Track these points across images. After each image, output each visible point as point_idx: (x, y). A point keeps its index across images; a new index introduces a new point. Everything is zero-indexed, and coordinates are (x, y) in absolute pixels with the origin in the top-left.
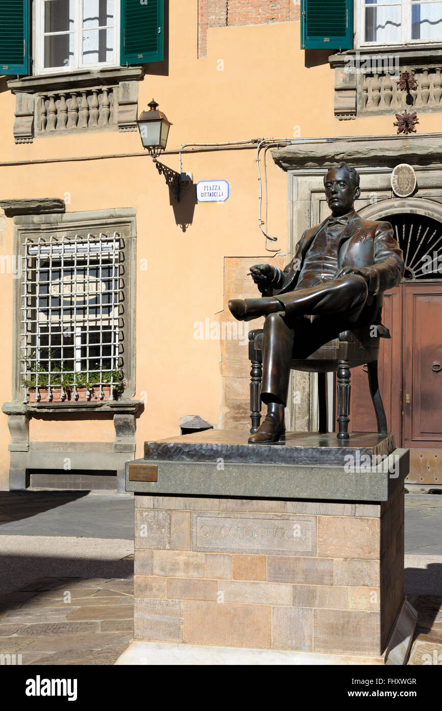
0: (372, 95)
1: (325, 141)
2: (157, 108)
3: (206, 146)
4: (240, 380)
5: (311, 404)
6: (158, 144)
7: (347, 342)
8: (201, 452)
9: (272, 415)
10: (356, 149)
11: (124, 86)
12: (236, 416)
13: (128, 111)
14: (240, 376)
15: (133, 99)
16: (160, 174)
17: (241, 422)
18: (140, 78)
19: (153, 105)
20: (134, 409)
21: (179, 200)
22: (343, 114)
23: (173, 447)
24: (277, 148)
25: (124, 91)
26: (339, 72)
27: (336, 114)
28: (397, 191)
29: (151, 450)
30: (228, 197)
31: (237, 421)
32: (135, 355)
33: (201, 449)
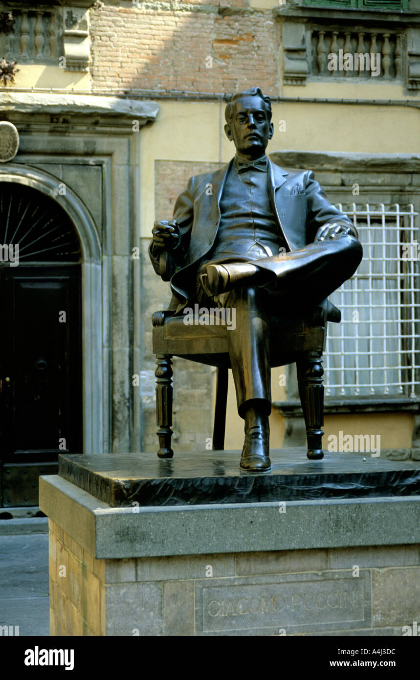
8: (201, 490)
23: (158, 486)
29: (125, 492)
33: (201, 485)
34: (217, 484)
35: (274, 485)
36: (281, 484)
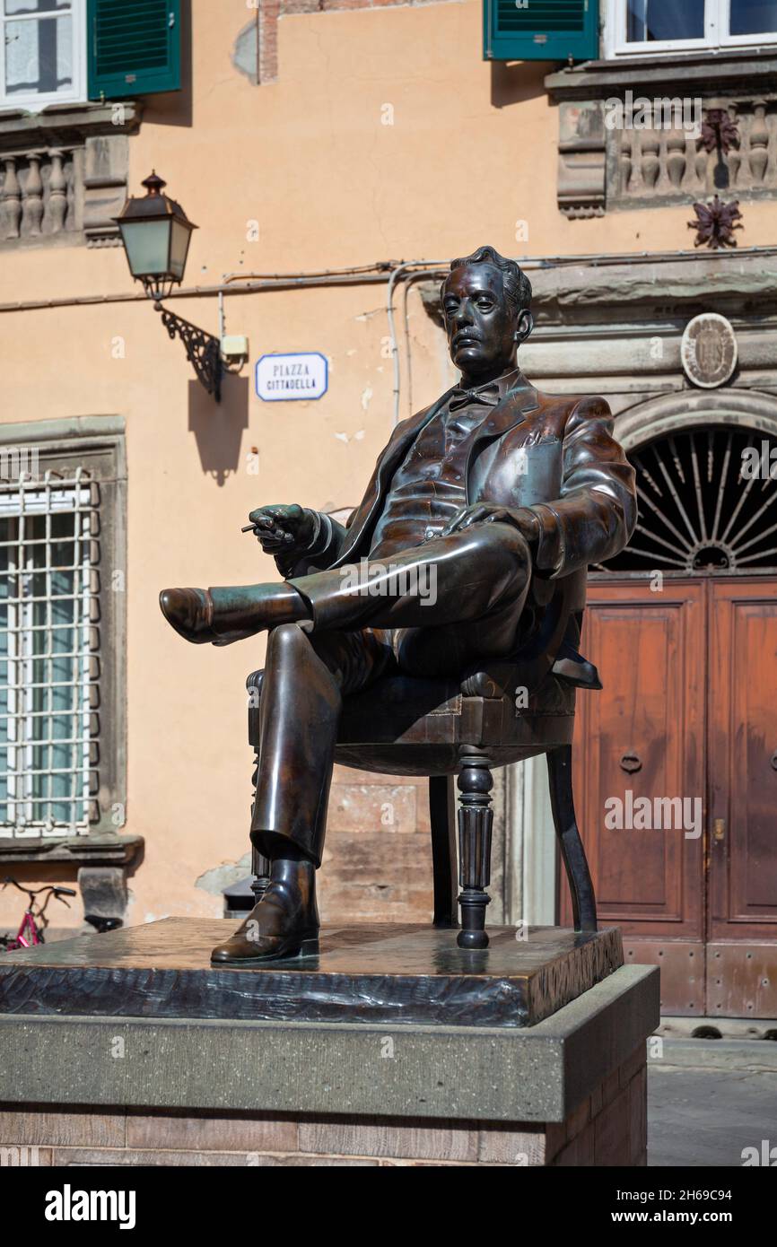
0: (640, 161)
1: (537, 264)
2: (162, 191)
3: (277, 277)
4: (353, 789)
5: (507, 843)
6: (163, 269)
7: (481, 699)
8: (81, 990)
9: (281, 889)
10: (604, 282)
11: (96, 146)
12: (345, 868)
13: (106, 202)
14: (354, 782)
15: (115, 174)
16: (172, 337)
17: (358, 882)
18: (131, 128)
19: (154, 184)
20: (122, 855)
21: (218, 398)
22: (577, 205)
23: (9, 976)
24: (431, 282)
25: (98, 156)
26: (569, 113)
27: (563, 206)
28: (695, 374)
30: (326, 390)
31: (346, 880)
32: (124, 737)
33: (82, 979)
34: (110, 981)
35: (212, 989)
36: (226, 987)
